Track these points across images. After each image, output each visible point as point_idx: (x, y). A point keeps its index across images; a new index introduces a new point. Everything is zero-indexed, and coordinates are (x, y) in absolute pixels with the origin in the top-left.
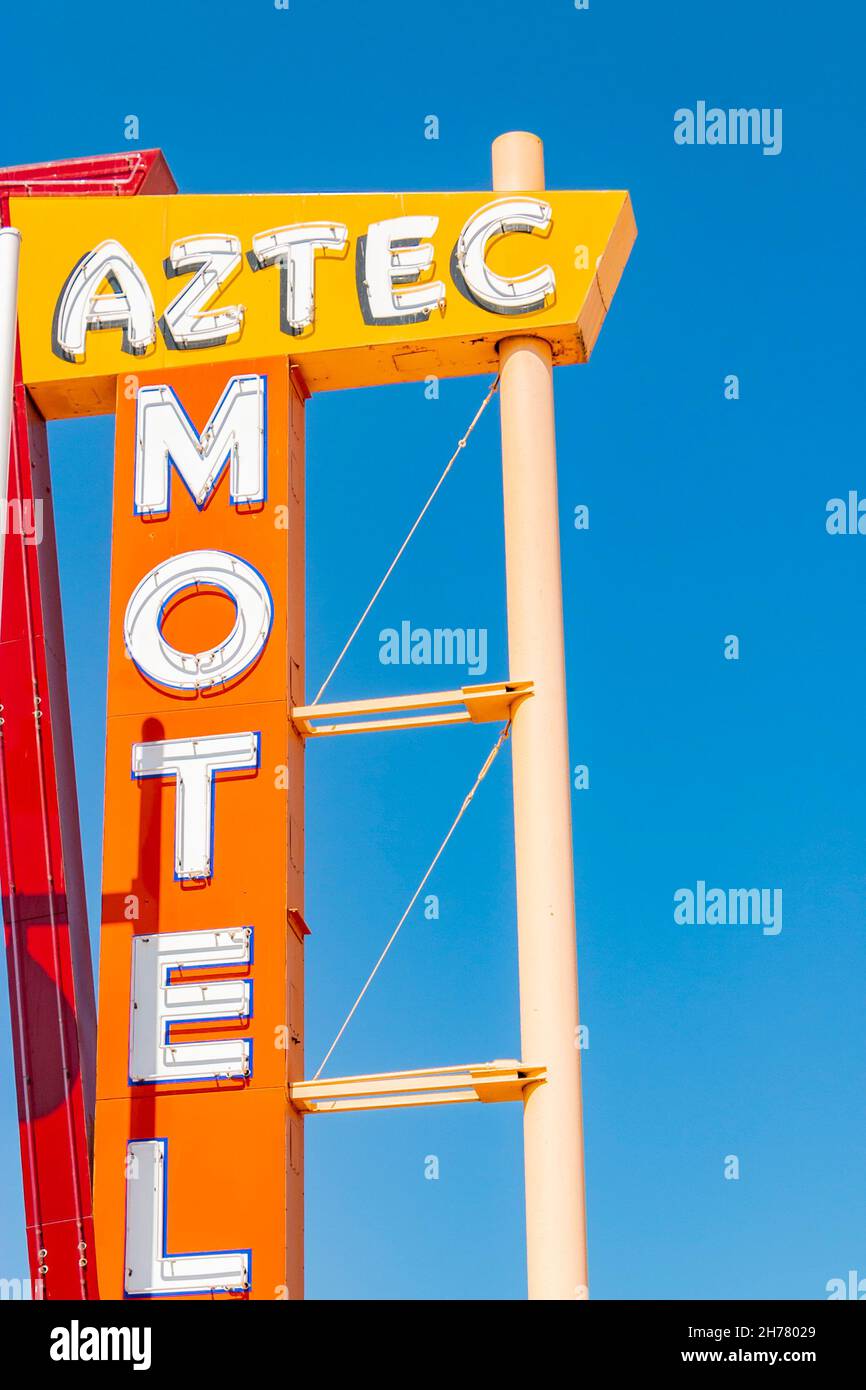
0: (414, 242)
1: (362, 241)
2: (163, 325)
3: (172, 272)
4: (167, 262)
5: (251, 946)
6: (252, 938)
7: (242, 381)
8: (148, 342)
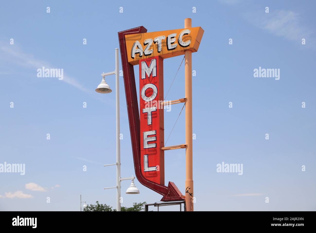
0: (173, 37)
1: (167, 38)
2: (144, 53)
3: (145, 45)
4: (144, 44)
5: (156, 132)
6: (156, 131)
7: (153, 60)
8: (142, 55)
